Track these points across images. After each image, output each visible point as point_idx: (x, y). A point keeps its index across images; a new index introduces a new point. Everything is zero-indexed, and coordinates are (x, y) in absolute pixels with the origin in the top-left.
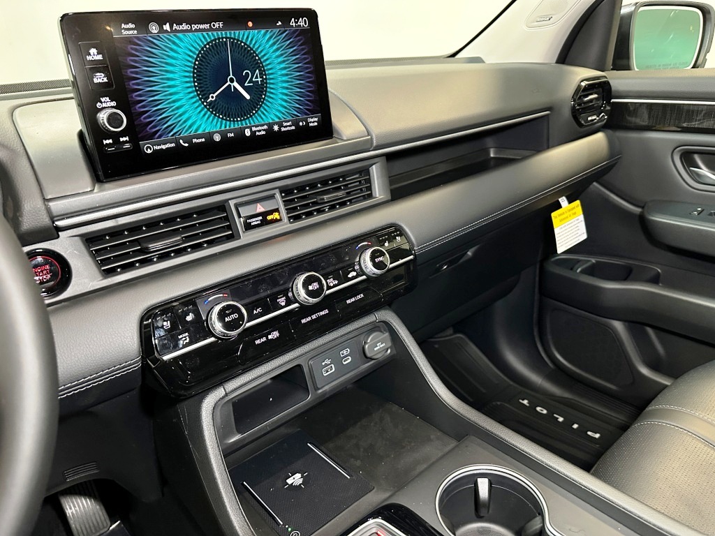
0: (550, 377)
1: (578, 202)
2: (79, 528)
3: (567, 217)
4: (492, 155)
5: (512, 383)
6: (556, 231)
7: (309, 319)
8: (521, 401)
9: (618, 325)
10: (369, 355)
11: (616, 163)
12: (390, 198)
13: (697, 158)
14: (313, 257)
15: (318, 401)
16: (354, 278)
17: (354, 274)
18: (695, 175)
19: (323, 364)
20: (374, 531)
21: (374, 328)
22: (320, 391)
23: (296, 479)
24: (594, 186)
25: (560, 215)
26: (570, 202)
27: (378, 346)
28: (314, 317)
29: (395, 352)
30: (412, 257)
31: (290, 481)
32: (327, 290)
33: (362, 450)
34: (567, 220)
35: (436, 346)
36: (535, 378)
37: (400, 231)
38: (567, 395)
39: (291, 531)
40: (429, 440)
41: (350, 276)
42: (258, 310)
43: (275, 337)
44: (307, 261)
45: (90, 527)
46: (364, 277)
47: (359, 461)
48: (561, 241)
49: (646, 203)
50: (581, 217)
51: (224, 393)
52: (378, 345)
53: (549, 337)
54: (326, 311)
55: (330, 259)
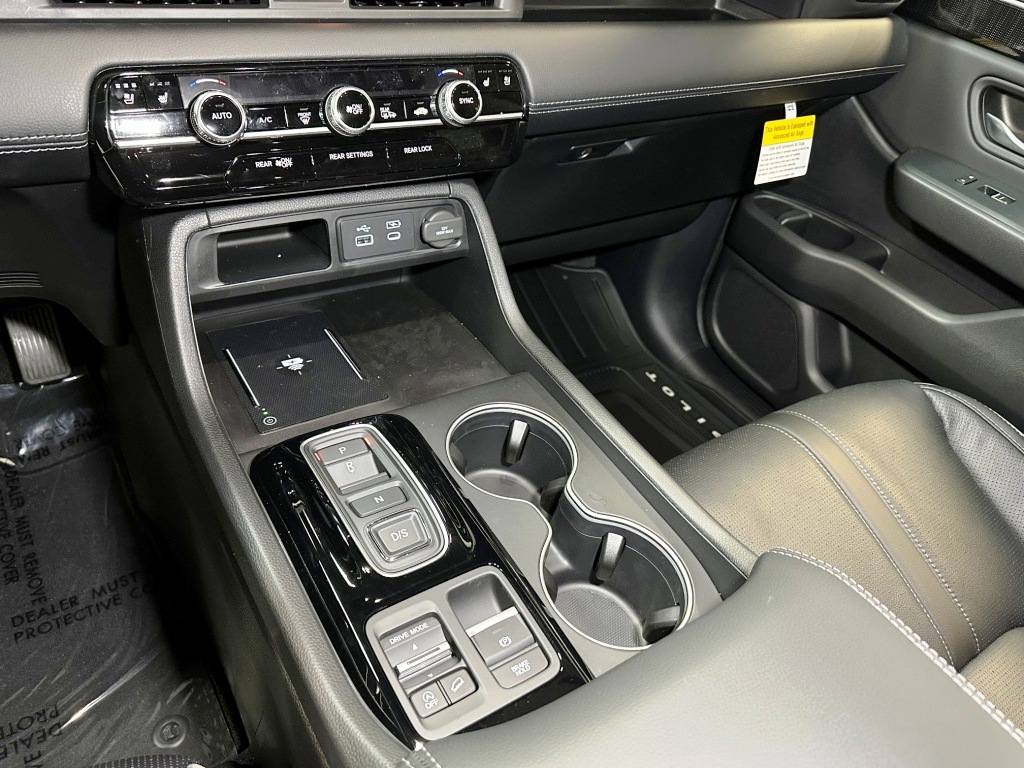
0: (699, 356)
1: (813, 118)
2: (28, 365)
3: (787, 135)
4: (717, 7)
5: (645, 349)
6: (764, 150)
7: (341, 156)
8: (647, 374)
9: (806, 311)
10: (427, 238)
11: (892, 75)
12: (521, 17)
13: (1004, 100)
14: (366, 67)
15: (342, 276)
16: (422, 117)
17: (424, 111)
18: (989, 125)
19: (358, 230)
20: (360, 435)
21: (444, 204)
22: (347, 264)
23: (295, 364)
24: (851, 102)
25: (777, 129)
26: (800, 114)
27: (444, 231)
28: (350, 155)
29: (467, 247)
30: (520, 115)
31: (285, 363)
32: (375, 122)
33: (391, 354)
34: (787, 139)
35: (565, 277)
36: (678, 352)
37: (514, 71)
38: (709, 383)
39: (267, 415)
40: (479, 366)
41: (417, 112)
42: (267, 119)
43: (286, 165)
44: (356, 70)
45: (43, 367)
46: (438, 121)
47: (381, 365)
48: (765, 167)
49: (908, 148)
50: (809, 143)
51: (206, 223)
52: (443, 228)
53: (715, 304)
54: (370, 154)
55: (392, 78)
